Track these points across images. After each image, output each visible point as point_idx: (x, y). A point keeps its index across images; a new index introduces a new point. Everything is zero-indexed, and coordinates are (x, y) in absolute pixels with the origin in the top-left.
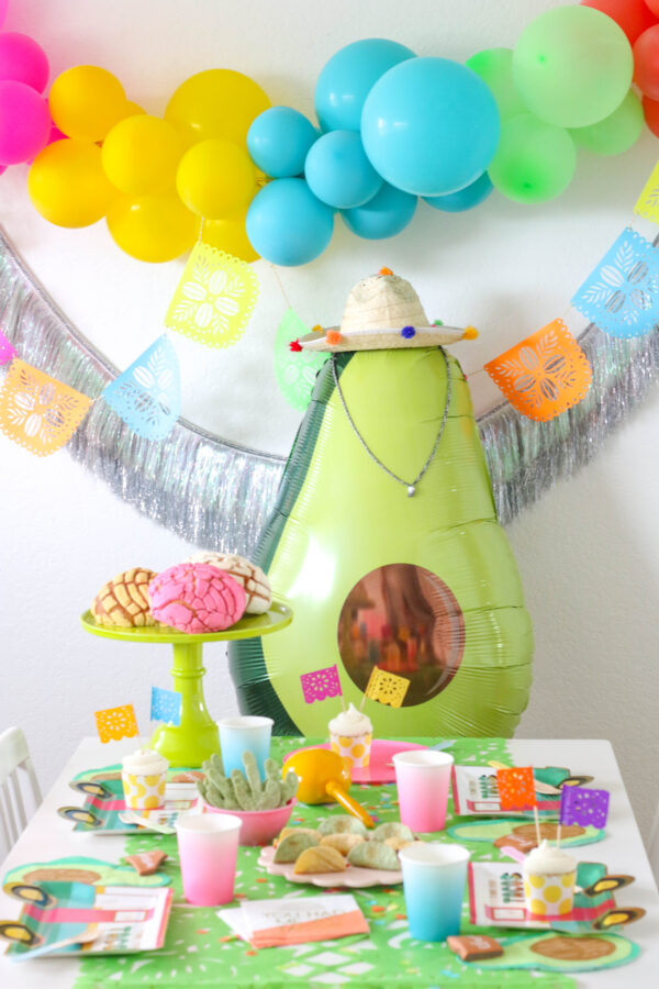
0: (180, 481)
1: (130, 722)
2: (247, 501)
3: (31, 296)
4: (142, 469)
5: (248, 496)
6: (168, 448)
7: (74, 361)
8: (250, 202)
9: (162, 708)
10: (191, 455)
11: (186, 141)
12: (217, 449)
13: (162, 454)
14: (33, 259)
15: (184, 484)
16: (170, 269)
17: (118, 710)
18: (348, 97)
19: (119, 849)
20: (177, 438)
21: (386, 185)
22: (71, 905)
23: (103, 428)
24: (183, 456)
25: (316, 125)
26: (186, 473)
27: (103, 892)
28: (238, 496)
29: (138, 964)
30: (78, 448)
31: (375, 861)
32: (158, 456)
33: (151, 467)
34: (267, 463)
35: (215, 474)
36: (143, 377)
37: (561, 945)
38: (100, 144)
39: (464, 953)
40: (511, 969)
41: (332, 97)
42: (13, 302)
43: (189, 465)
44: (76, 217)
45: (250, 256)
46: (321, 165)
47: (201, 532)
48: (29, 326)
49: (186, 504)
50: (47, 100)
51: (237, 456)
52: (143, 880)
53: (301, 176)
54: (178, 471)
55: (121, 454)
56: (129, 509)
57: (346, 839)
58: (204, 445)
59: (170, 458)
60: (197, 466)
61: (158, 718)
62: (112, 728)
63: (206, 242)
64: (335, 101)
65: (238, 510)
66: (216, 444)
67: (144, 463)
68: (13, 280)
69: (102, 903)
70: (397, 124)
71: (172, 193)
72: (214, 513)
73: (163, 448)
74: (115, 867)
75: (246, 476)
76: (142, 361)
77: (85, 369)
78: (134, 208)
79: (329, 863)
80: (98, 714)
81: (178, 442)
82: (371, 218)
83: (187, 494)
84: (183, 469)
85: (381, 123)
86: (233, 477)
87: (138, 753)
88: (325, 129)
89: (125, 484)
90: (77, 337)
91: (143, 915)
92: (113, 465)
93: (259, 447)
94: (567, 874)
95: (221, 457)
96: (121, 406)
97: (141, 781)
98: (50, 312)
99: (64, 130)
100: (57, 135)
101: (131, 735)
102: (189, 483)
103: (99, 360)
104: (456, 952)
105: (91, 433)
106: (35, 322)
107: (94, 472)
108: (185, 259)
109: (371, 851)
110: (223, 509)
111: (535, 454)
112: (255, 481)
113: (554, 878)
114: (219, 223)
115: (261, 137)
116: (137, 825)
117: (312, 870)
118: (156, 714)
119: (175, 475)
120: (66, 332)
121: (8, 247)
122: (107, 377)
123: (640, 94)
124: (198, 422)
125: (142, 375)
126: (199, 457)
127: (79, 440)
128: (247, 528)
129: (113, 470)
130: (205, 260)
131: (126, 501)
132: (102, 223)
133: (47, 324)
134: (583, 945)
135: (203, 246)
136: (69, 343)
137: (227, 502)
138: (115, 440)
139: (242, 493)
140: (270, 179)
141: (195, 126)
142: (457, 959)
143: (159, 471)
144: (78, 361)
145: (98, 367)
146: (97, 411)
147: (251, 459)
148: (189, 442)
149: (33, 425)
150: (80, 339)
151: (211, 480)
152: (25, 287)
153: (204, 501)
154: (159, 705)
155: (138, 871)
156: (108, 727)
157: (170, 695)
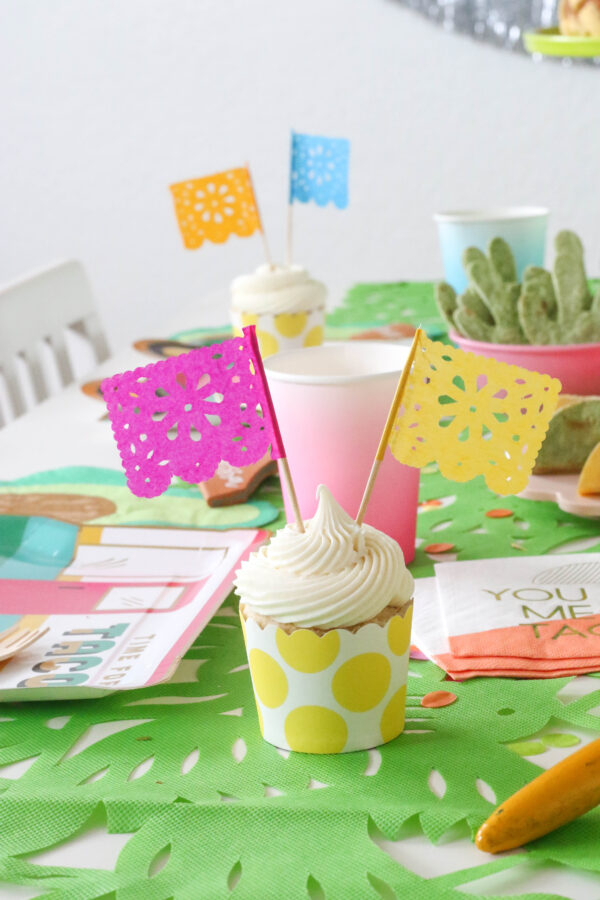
1: (244, 205)
9: (312, 176)
17: (219, 179)
22: (8, 569)
27: (99, 541)
61: (305, 199)
62: (206, 217)
80: (177, 190)
87: (263, 270)
101: (246, 232)
118: (301, 188)
154: (308, 170)
155: (206, 496)
156: (199, 215)
157: (326, 143)
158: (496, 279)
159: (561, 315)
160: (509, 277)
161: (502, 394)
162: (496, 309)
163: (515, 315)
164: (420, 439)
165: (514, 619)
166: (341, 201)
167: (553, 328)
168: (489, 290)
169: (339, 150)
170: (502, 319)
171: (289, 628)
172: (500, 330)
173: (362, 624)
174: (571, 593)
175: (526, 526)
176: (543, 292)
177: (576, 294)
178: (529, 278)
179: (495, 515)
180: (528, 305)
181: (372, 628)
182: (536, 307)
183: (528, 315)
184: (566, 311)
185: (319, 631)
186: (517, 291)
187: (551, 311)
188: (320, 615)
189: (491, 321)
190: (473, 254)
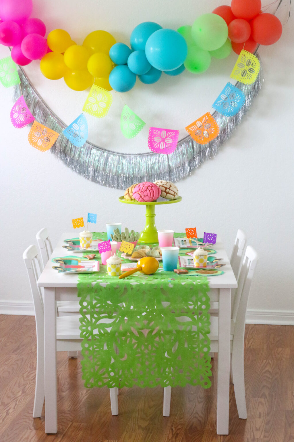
0: (86, 160)
1: (82, 223)
2: (107, 167)
3: (38, 101)
4: (74, 156)
5: (107, 165)
6: (82, 150)
7: (52, 122)
8: (110, 72)
9: (91, 219)
10: (89, 152)
11: (90, 53)
12: (98, 150)
13: (80, 152)
14: (39, 90)
15: (87, 161)
16: (83, 93)
17: (79, 219)
18: (141, 40)
19: (82, 255)
20: (85, 147)
21: (152, 68)
22: (72, 265)
23: (61, 143)
24: (87, 152)
25: (130, 48)
26: (88, 158)
27: (80, 262)
28: (104, 165)
29: (93, 275)
30: (53, 150)
31: (154, 255)
32: (79, 152)
33: (76, 156)
34: (113, 155)
35: (97, 158)
36: (75, 127)
37: (203, 271)
38: (63, 54)
39: (178, 272)
40: (191, 276)
41: (136, 40)
42: (32, 103)
43: (89, 155)
44: (55, 76)
45: (109, 89)
46: (132, 61)
47: (92, 176)
48: (38, 111)
49: (88, 167)
50: (46, 40)
51: (104, 152)
52: (90, 260)
53: (126, 64)
54: (85, 157)
55: (67, 152)
56: (69, 170)
57: (145, 250)
58: (93, 149)
59: (83, 153)
60: (91, 155)
61: (90, 222)
62: (77, 224)
63: (96, 85)
64: (137, 41)
65: (104, 170)
66: (97, 148)
67: (74, 155)
68: (32, 96)
69: (80, 264)
70: (156, 49)
71: (86, 69)
72: (96, 171)
73: (80, 150)
74: (82, 258)
75: (107, 158)
76: (75, 122)
77: (55, 125)
78: (73, 74)
79: (141, 255)
80: (73, 220)
81: (85, 148)
82: (147, 77)
83: (88, 164)
84: (87, 156)
85: (151, 49)
86: (103, 159)
87: (84, 232)
88: (133, 50)
89: (68, 161)
90: (53, 114)
91: (92, 267)
92: (64, 155)
93: (110, 149)
94: (205, 256)
95: (99, 153)
96: (68, 136)
97: (85, 239)
98: (44, 107)
99: (52, 49)
100: (50, 51)
101: (82, 226)
102: (89, 161)
103: (60, 122)
104: (176, 272)
105: (58, 145)
106: (40, 110)
107: (58, 158)
108: (89, 90)
109: (152, 252)
110: (100, 169)
111: (198, 152)
112: (110, 160)
113: (202, 256)
114: (100, 78)
115: (113, 52)
116: (85, 250)
117: (136, 257)
118: (89, 220)
119: (84, 158)
120: (50, 113)
121: (31, 86)
122: (62, 127)
123: (231, 40)
124: (91, 141)
125: (75, 126)
126: (92, 152)
127: (54, 148)
128: (107, 175)
129: (64, 157)
130: (95, 90)
131: (68, 167)
132: (62, 79)
133: (44, 110)
134: (209, 272)
135: (95, 86)
136: (50, 116)
137: (101, 166)
138: (65, 147)
139: (106, 164)
140: (116, 65)
141: (93, 48)
142: (176, 274)
143: (79, 157)
144: (53, 122)
145: (60, 124)
146: (59, 138)
147: (108, 153)
148: (89, 148)
149: (40, 143)
150: (54, 115)
151: (96, 160)
152: (36, 98)
153: (94, 166)
154: (90, 218)
155: (89, 258)
156: (76, 224)
157: (93, 215)
158: (118, 234)
159: (126, 238)
160: (119, 233)
161: (130, 246)
162: (118, 238)
163: (121, 238)
164: (126, 249)
165: (128, 268)
166: (95, 222)
168: (117, 235)
169: (95, 216)
171: (112, 265)
172: (119, 240)
174: (132, 266)
175: (125, 262)
176: (124, 236)
177: (128, 236)
178: (122, 234)
179: (122, 260)
180: (122, 237)
181: (119, 265)
182: (123, 237)
183: (122, 238)
184: (127, 238)
185: (115, 265)
186: (120, 235)
188: (115, 264)
189: (118, 239)
190: (115, 231)
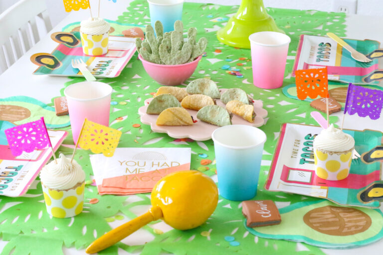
39: (249, 220)
52: (57, 120)
57: (201, 98)
62: (72, 2)
94: (346, 152)
97: (90, 38)
101: (85, 8)
113: (335, 155)
142: (244, 223)
155: (56, 113)
159: (172, 51)
163: (158, 50)
167: (169, 56)
170: (154, 51)
172: (153, 55)
173: (69, 189)
175: (142, 132)
177: (177, 44)
179: (135, 126)
186: (161, 41)
187: (169, 49)
